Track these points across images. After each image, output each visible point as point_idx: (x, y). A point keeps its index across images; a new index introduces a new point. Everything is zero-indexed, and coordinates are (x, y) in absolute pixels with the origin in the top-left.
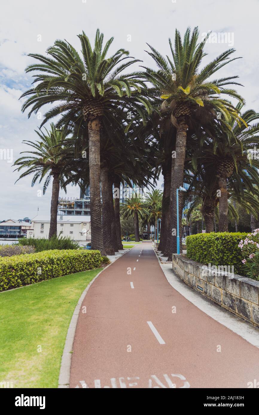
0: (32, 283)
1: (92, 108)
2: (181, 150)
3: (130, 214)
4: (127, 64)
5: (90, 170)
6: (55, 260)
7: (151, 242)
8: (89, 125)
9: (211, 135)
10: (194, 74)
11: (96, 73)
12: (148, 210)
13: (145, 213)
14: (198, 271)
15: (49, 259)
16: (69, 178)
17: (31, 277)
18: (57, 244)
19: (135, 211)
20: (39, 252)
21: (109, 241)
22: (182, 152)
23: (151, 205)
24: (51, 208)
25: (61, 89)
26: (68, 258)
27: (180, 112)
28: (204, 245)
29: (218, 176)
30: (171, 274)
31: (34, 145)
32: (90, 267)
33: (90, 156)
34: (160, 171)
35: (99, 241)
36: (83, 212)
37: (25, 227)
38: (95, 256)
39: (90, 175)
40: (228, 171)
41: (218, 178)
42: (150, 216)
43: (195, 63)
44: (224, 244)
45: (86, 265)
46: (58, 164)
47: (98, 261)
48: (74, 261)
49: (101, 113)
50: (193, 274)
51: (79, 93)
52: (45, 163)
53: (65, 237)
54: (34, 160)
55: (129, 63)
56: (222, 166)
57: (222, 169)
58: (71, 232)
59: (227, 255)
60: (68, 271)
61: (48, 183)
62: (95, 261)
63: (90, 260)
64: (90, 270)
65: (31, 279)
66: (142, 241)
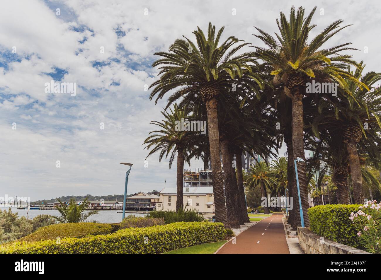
0: (164, 252)
1: (208, 89)
2: (298, 120)
3: (256, 184)
4: (237, 48)
5: (210, 145)
6: (182, 231)
7: (282, 214)
8: (207, 104)
9: (330, 101)
10: (303, 47)
11: (210, 60)
12: (275, 179)
13: (273, 182)
14: (317, 244)
15: (177, 230)
16: (192, 152)
17: (162, 246)
18: (183, 216)
19: (262, 181)
20: (168, 224)
21: (233, 214)
22: (299, 121)
23: (278, 173)
24: (177, 181)
25: (181, 76)
26: (194, 229)
27: (293, 83)
28: (322, 218)
29: (345, 142)
30: (296, 248)
31: (160, 124)
32: (214, 239)
33: (209, 131)
34: (282, 139)
35: (223, 214)
36: (208, 183)
37: (154, 200)
38: (219, 229)
39: (210, 150)
40: (357, 136)
41: (347, 144)
42: (279, 185)
43: (302, 38)
44: (340, 216)
45: (211, 237)
46: (181, 139)
47: (221, 233)
48: (199, 233)
49: (217, 92)
50: (313, 247)
51: (197, 78)
52: (170, 140)
53: (190, 210)
54: (160, 138)
55: (239, 46)
56: (348, 130)
57: (349, 134)
58: (198, 204)
59: (344, 228)
60: (194, 242)
61: (173, 158)
62: (219, 234)
63: (214, 233)
64: (214, 242)
65: (163, 248)
66: (272, 213)
